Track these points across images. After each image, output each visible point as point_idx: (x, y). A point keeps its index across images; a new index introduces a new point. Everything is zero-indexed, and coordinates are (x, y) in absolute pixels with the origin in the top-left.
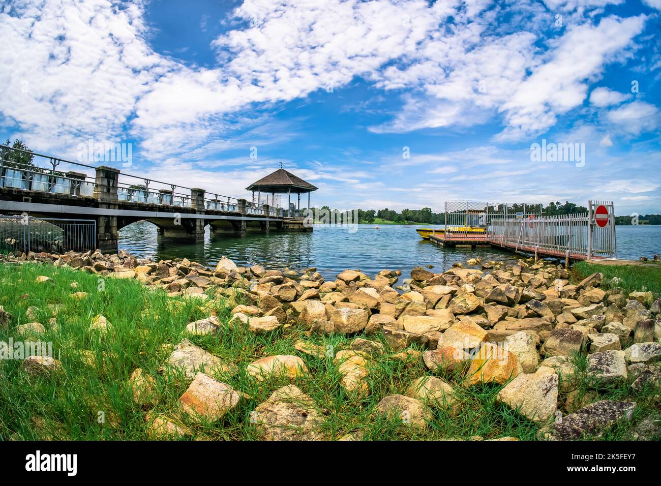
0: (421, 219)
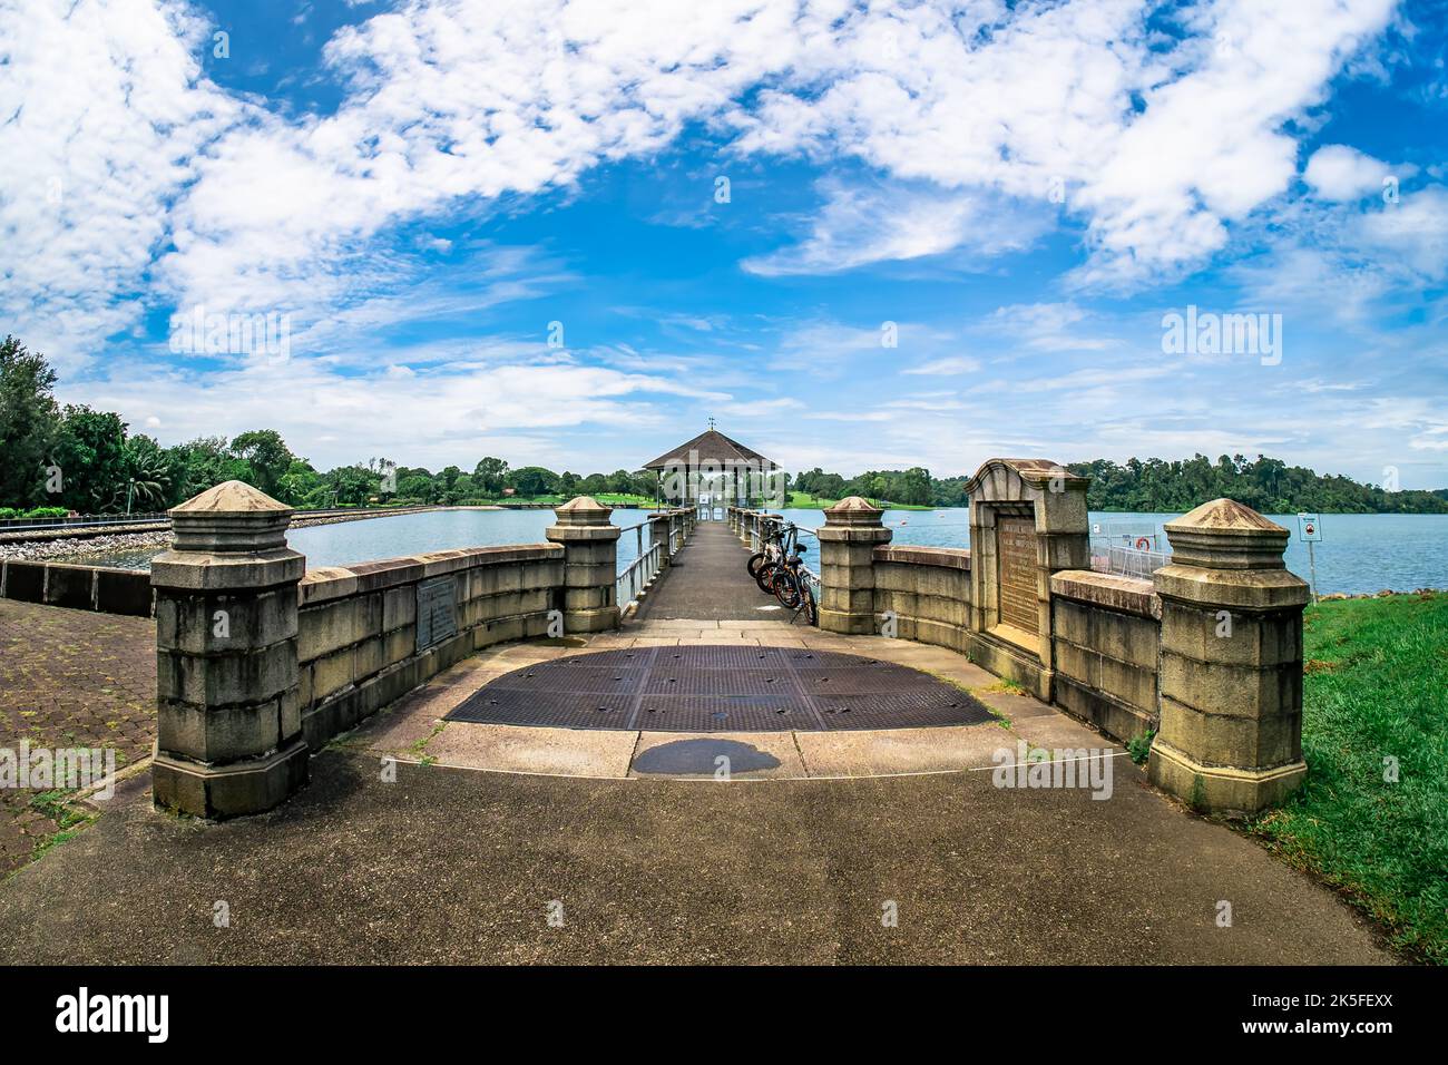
0: (905, 494)
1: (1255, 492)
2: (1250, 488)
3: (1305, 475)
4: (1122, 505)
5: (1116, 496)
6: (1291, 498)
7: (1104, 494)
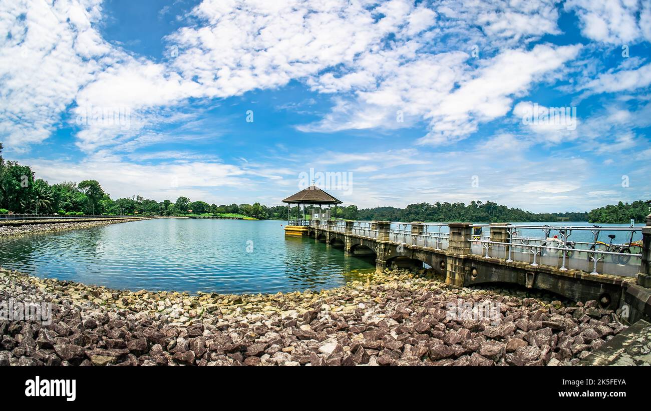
1: (485, 215)
2: (482, 213)
3: (504, 208)
4: (432, 220)
5: (430, 217)
6: (498, 217)
7: (425, 216)
